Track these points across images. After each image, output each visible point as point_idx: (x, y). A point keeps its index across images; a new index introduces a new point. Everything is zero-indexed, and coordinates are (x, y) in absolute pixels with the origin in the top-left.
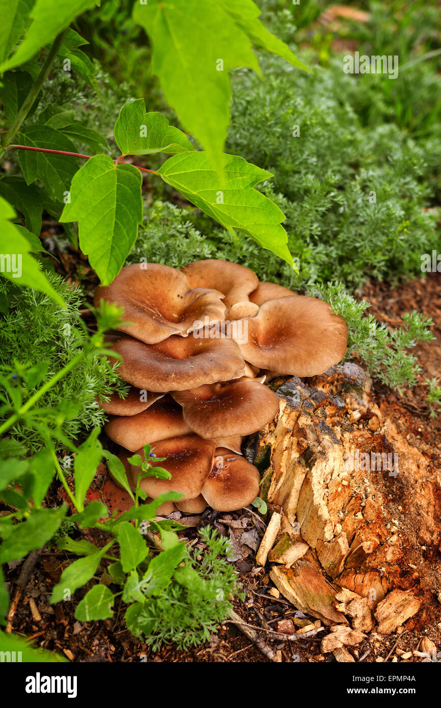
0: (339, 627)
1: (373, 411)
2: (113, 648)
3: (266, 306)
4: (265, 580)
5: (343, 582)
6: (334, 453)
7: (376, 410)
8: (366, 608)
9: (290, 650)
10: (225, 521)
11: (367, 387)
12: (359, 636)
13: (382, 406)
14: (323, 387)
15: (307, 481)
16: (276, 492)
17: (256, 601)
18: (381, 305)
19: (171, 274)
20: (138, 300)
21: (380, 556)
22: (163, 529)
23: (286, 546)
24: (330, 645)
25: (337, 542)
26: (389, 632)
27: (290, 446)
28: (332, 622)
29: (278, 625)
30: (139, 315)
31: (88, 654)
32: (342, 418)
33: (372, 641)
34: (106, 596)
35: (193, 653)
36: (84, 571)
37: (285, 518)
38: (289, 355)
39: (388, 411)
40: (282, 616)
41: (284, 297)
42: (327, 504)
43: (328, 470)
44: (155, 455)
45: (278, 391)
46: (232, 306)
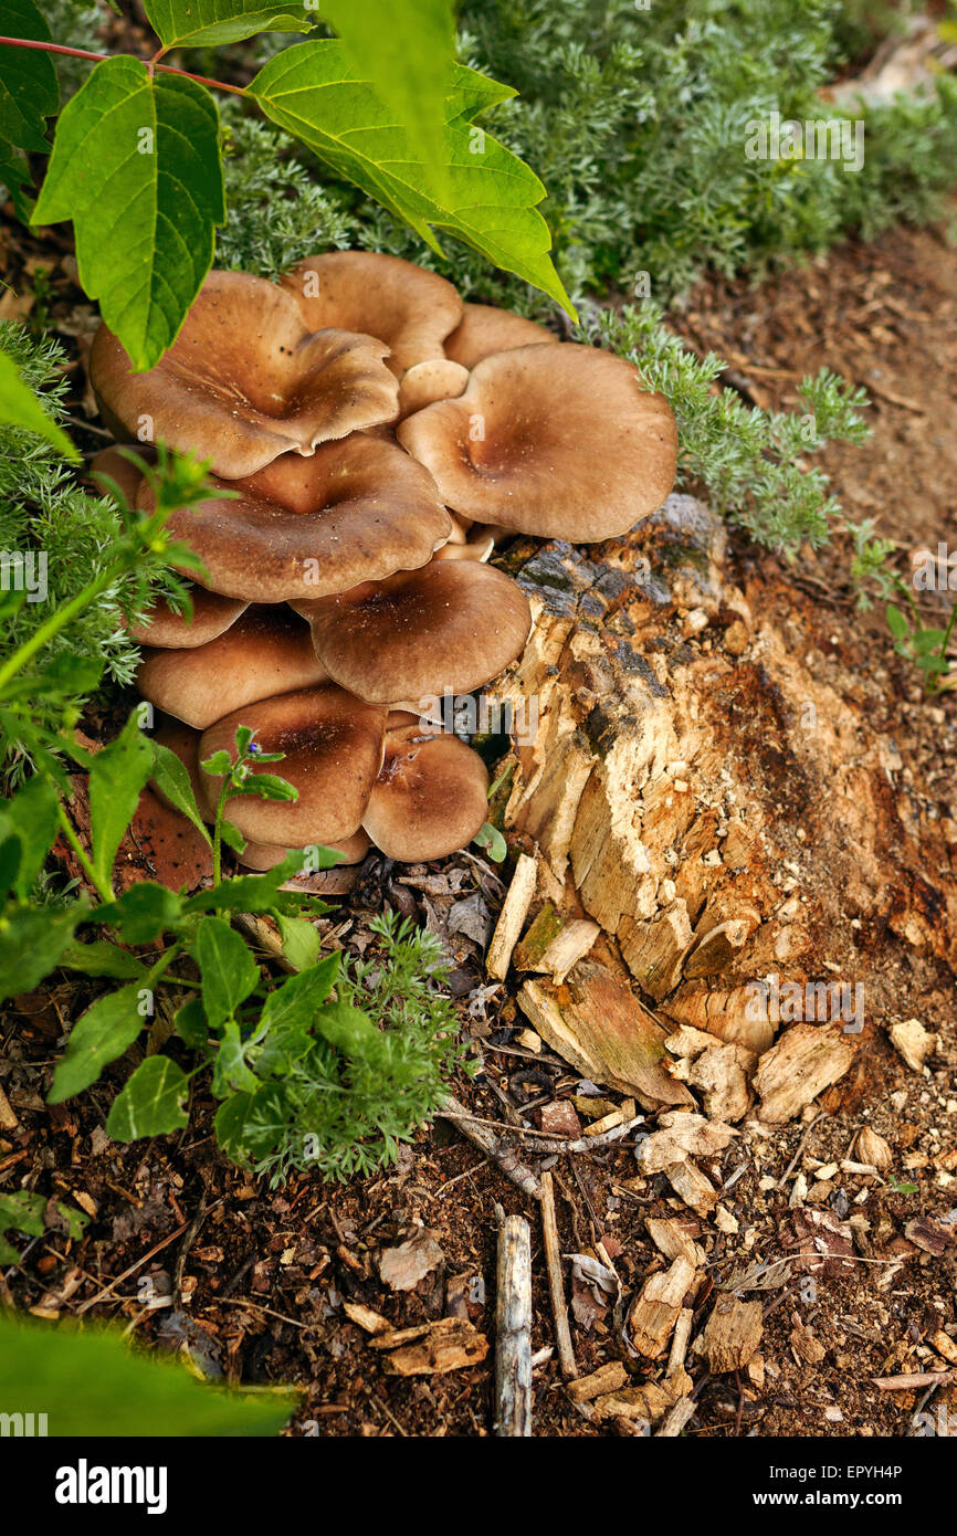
0: (677, 1115)
1: (732, 606)
2: (179, 1181)
3: (485, 370)
4: (509, 1012)
5: (681, 1010)
6: (655, 720)
7: (739, 605)
8: (734, 1068)
9: (570, 1169)
10: (412, 881)
11: (718, 550)
12: (722, 1134)
13: (750, 589)
14: (621, 558)
15: (595, 784)
16: (521, 805)
17: (490, 1060)
18: (730, 330)
19: (264, 297)
20: (192, 368)
21: (761, 949)
22: (283, 913)
23: (549, 931)
24: (658, 1158)
25: (667, 923)
26: (784, 1119)
27: (555, 705)
28: (660, 1103)
29: (541, 1115)
30: (201, 409)
31: (128, 1202)
32: (665, 627)
33: (748, 1140)
34: (171, 1080)
35: (360, 1188)
36: (117, 1026)
37: (544, 864)
38: (546, 493)
39: (762, 600)
40: (549, 1094)
41: (526, 346)
42: (641, 836)
43: (642, 759)
44: (259, 748)
45: (521, 574)
46: (406, 370)
